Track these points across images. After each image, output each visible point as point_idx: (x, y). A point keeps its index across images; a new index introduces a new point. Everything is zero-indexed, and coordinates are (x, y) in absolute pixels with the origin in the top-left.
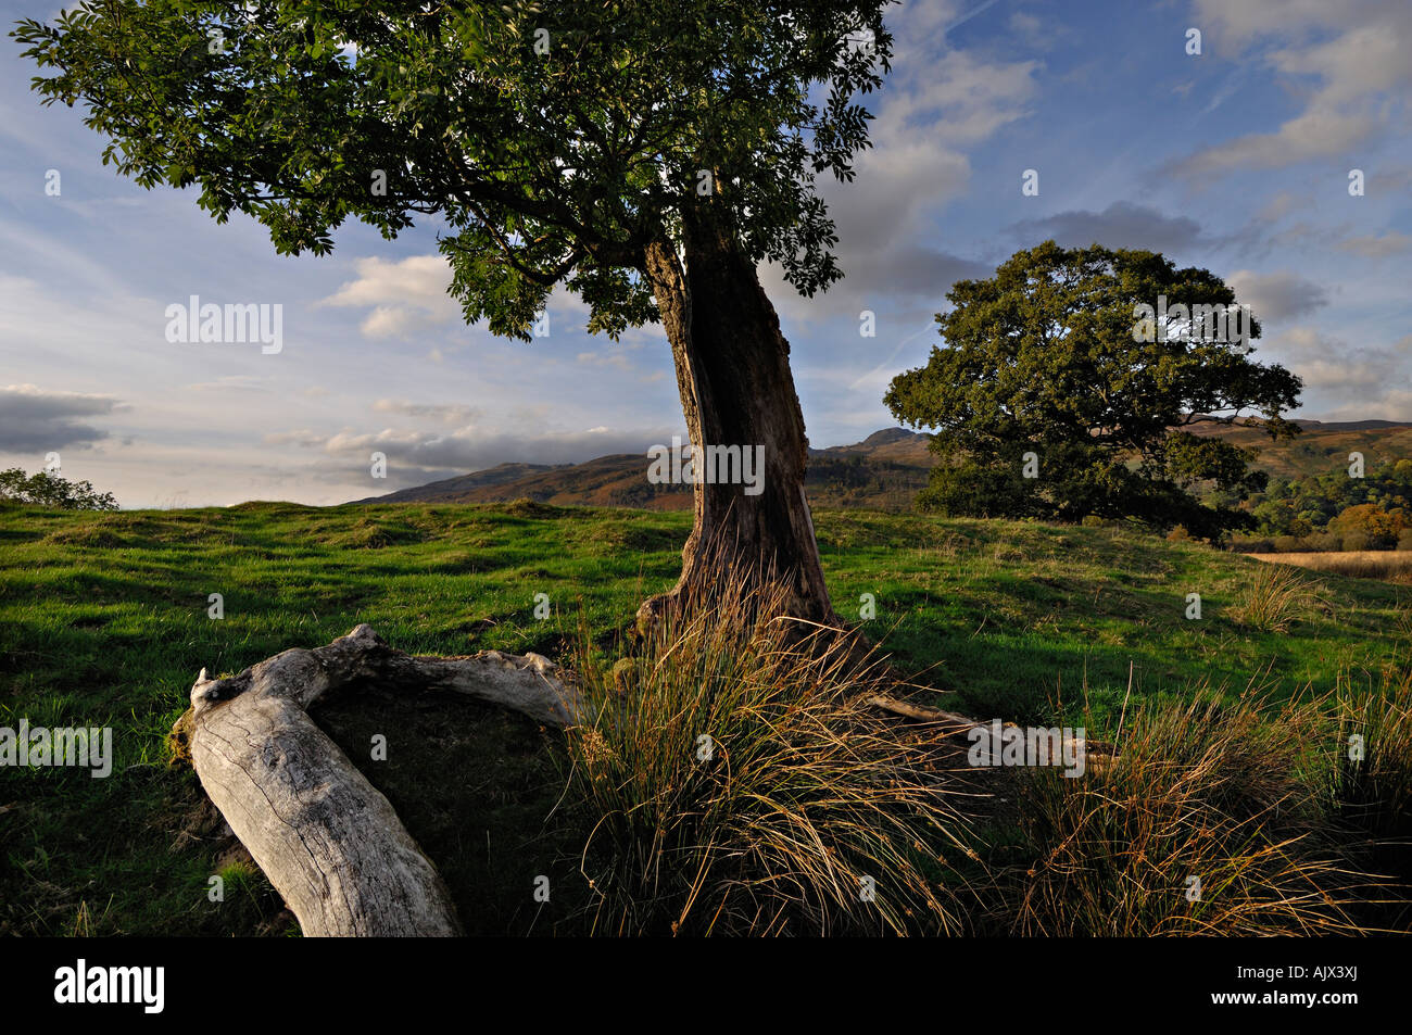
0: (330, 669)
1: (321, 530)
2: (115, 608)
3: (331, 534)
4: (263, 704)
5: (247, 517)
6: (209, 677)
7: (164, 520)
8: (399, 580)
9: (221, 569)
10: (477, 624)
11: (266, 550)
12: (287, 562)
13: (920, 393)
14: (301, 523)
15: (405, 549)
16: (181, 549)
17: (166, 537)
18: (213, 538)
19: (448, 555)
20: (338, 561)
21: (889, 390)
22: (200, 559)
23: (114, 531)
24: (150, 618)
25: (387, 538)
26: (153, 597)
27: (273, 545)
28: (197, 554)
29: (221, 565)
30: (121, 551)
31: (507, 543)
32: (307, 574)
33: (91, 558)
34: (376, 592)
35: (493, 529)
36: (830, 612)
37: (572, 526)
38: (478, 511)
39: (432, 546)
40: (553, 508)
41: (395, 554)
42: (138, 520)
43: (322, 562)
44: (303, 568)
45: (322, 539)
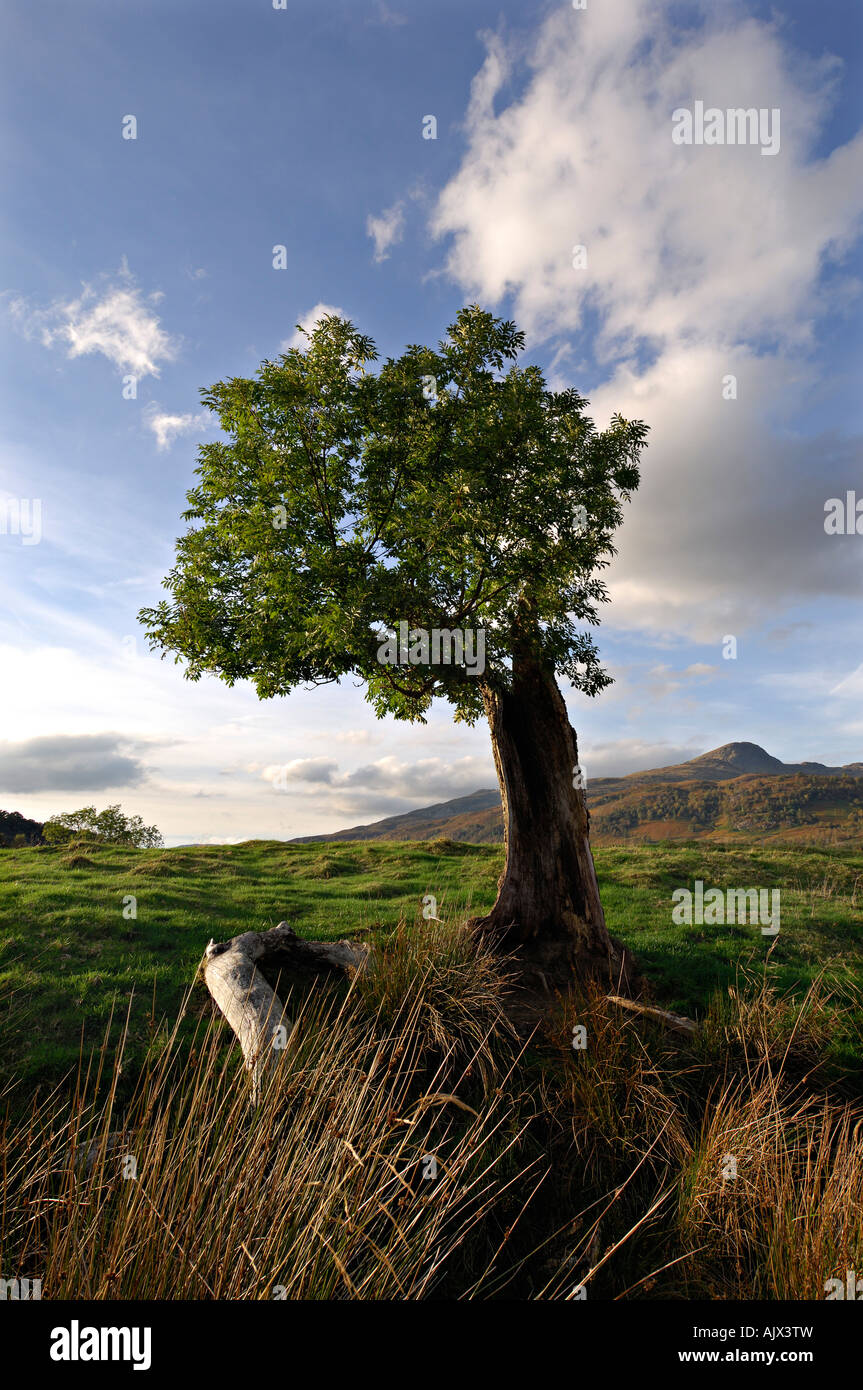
0: (266, 944)
1: (293, 863)
2: (173, 912)
3: (300, 867)
4: (234, 955)
5: (248, 853)
6: (214, 943)
7: (196, 856)
8: (326, 902)
9: (226, 892)
10: (362, 931)
11: (254, 879)
12: (264, 888)
14: (283, 857)
15: (342, 879)
16: (206, 878)
17: (197, 869)
18: (224, 870)
19: (368, 885)
20: (296, 888)
22: (216, 885)
23: (167, 865)
24: (190, 918)
25: (335, 871)
26: (190, 906)
27: (259, 876)
28: (214, 881)
29: (228, 889)
30: (173, 879)
31: (417, 876)
32: (272, 896)
33: (159, 883)
34: (311, 908)
35: (412, 864)
36: (604, 935)
37: (472, 862)
38: (406, 849)
39: (363, 877)
40: (465, 846)
41: (334, 884)
42: (181, 857)
43: (286, 887)
44: (273, 891)
45: (294, 871)
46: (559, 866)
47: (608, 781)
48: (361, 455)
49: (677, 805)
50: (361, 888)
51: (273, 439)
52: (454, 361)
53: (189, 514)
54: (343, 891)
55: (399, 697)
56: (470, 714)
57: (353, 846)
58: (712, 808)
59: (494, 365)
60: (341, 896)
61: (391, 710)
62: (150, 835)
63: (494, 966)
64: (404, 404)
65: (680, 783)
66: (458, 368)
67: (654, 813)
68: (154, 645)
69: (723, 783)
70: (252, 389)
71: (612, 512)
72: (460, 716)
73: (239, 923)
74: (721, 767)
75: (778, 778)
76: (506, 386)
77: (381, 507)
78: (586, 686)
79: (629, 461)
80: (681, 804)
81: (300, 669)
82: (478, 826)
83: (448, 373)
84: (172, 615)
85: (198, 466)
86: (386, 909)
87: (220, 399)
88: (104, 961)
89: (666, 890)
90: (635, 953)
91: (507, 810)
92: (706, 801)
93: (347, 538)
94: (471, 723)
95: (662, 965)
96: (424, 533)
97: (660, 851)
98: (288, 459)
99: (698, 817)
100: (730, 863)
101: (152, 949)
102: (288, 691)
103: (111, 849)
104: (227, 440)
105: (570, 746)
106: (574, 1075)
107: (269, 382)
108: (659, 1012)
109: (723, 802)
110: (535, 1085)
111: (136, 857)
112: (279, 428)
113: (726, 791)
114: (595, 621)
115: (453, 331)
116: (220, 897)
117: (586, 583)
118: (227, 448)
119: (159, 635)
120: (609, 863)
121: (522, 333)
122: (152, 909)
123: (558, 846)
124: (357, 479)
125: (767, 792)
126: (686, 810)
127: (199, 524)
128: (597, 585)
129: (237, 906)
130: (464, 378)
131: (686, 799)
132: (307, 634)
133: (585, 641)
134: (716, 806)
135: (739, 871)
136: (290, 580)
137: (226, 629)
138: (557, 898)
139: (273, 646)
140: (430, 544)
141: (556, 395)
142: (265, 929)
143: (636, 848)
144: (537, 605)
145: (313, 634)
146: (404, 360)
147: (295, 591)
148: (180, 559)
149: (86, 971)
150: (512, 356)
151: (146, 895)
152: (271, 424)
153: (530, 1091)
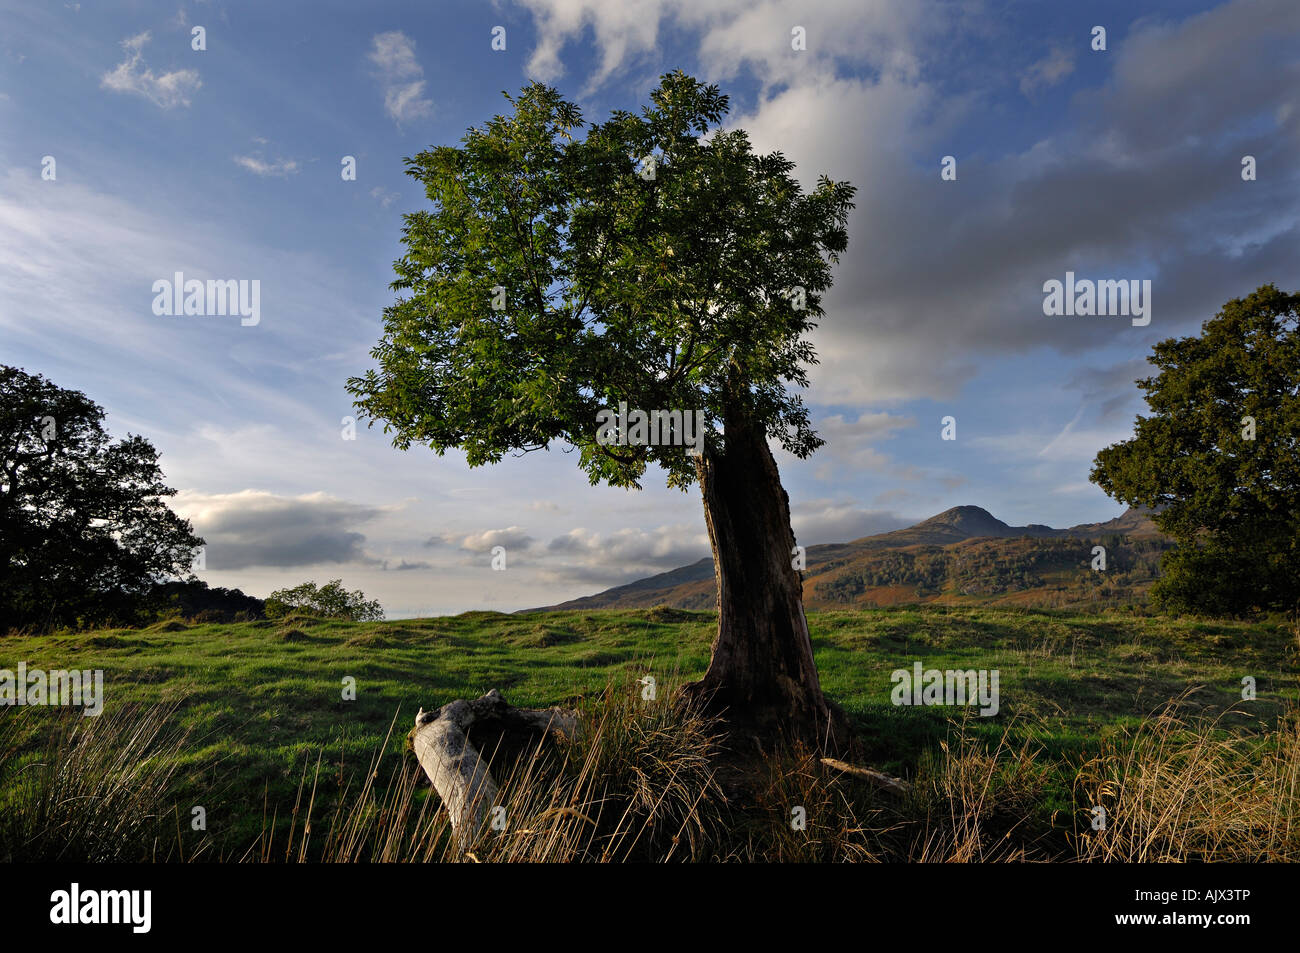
0: (476, 711)
1: (510, 634)
2: (385, 683)
3: (517, 638)
4: (443, 723)
5: (465, 624)
6: (423, 712)
7: (412, 628)
8: (541, 670)
9: (440, 662)
10: (574, 698)
11: (468, 649)
12: (478, 658)
13: (1130, 469)
14: (500, 628)
15: (558, 648)
16: (420, 649)
17: (412, 641)
18: (439, 641)
19: (584, 653)
20: (511, 657)
21: (1096, 467)
22: (430, 656)
23: (382, 637)
24: (401, 688)
25: (552, 640)
26: (403, 677)
27: (475, 646)
28: (429, 652)
29: (442, 659)
30: (387, 651)
31: (635, 643)
32: (486, 665)
33: (372, 655)
34: (525, 677)
35: (629, 632)
36: (818, 698)
37: (690, 629)
38: (623, 617)
39: (580, 646)
40: (684, 613)
41: (552, 652)
42: (397, 629)
43: (502, 657)
44: (488, 660)
45: (510, 641)
46: (773, 629)
47: (833, 547)
48: (568, 222)
49: (902, 570)
50: (577, 656)
51: (479, 208)
52: (658, 127)
53: (397, 285)
54: (559, 660)
55: (612, 463)
56: (683, 479)
57: (572, 615)
58: (938, 572)
59: (699, 129)
60: (557, 665)
61: (604, 476)
62: (372, 609)
63: (702, 728)
64: (609, 169)
65: (906, 548)
66: (662, 133)
67: (880, 578)
68: (362, 414)
69: (948, 547)
70: (455, 156)
71: (821, 274)
72: (673, 481)
73: (452, 692)
74: (947, 532)
75: (1004, 541)
76: (713, 149)
77: (589, 273)
78: (798, 448)
79: (837, 222)
80: (907, 569)
81: (507, 437)
82: (703, 595)
83: (653, 138)
84: (380, 384)
85: (404, 235)
86: (600, 676)
87: (424, 169)
88: (312, 732)
89: (885, 653)
90: (850, 714)
91: (719, 574)
92: (932, 565)
93: (556, 305)
94: (684, 488)
95: (877, 727)
96: (629, 297)
97: (879, 614)
98: (495, 227)
99: (925, 582)
100: (950, 625)
101: (362, 719)
102: (499, 458)
103: (327, 622)
104: (431, 208)
105: (782, 509)
106: (782, 837)
107: (473, 150)
108: (872, 773)
109: (949, 567)
110: (743, 846)
111: (351, 630)
112: (484, 195)
113: (953, 555)
114: (804, 383)
115: (657, 95)
116: (433, 667)
117: (795, 345)
118: (432, 217)
119: (367, 404)
120: (828, 628)
121: (726, 97)
122: (363, 679)
123: (771, 610)
124: (564, 246)
125: (994, 555)
126: (912, 575)
127: (408, 294)
128: (805, 346)
129: (451, 675)
130: (669, 142)
131: (912, 564)
132: (514, 400)
133: (796, 403)
134: (942, 570)
135: (959, 632)
136: (496, 347)
137: (434, 397)
138: (771, 662)
139: (481, 413)
140: (636, 308)
141: (762, 158)
142: (477, 697)
143: (855, 612)
144: (748, 368)
145: (519, 400)
146: (609, 126)
147: (501, 358)
148: (389, 329)
149: (294, 743)
150: (716, 120)
151: (358, 666)
152: (477, 192)
153: (738, 852)
